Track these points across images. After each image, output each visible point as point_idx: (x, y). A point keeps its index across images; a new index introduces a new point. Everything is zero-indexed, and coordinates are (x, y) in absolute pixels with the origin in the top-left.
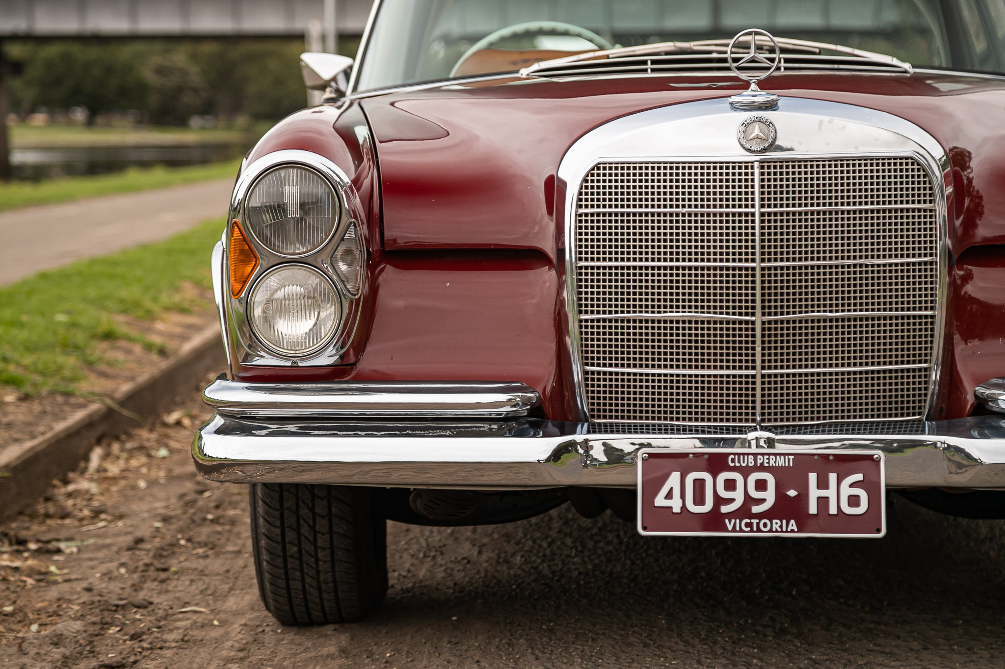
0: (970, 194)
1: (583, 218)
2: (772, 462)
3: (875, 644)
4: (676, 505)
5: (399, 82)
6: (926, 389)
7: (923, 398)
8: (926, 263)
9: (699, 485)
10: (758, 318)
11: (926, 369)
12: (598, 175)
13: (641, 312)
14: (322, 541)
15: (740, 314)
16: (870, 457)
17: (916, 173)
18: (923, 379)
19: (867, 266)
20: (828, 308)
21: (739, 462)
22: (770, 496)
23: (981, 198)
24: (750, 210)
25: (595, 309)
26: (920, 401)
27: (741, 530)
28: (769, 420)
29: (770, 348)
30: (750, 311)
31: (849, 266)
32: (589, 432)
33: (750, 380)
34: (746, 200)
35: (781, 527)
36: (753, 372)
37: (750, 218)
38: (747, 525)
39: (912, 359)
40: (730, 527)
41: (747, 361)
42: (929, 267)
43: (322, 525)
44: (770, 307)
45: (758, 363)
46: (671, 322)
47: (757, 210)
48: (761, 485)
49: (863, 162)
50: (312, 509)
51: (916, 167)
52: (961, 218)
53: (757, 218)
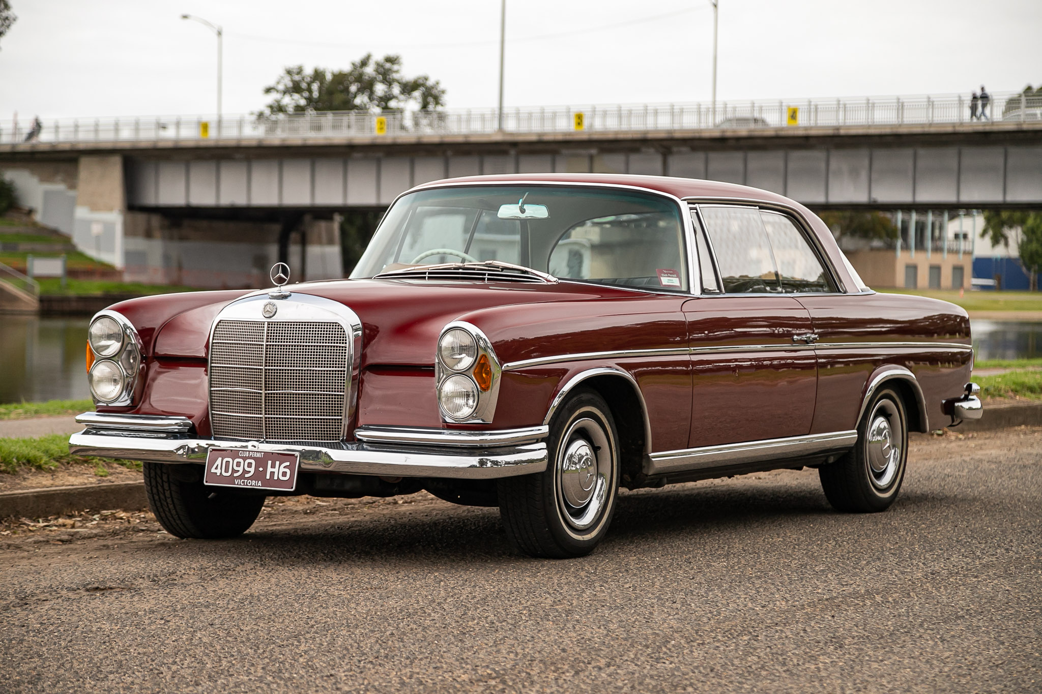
1: (214, 344)
2: (255, 455)
4: (218, 472)
6: (341, 428)
7: (340, 432)
8: (341, 371)
9: (227, 463)
10: (263, 392)
11: (341, 419)
12: (221, 325)
14: (168, 494)
15: (258, 389)
16: (294, 455)
17: (340, 330)
18: (339, 424)
20: (295, 389)
21: (243, 454)
22: (252, 470)
24: (263, 343)
25: (216, 385)
26: (338, 434)
28: (270, 438)
29: (269, 405)
30: (261, 388)
31: (305, 370)
33: (262, 419)
34: (262, 338)
35: (255, 484)
36: (262, 416)
37: (262, 347)
38: (243, 482)
39: (334, 414)
40: (236, 483)
41: (260, 411)
42: (343, 373)
43: (166, 486)
44: (269, 387)
45: (263, 412)
46: (239, 392)
48: (250, 465)
50: (162, 478)
51: (339, 327)
53: (264, 347)
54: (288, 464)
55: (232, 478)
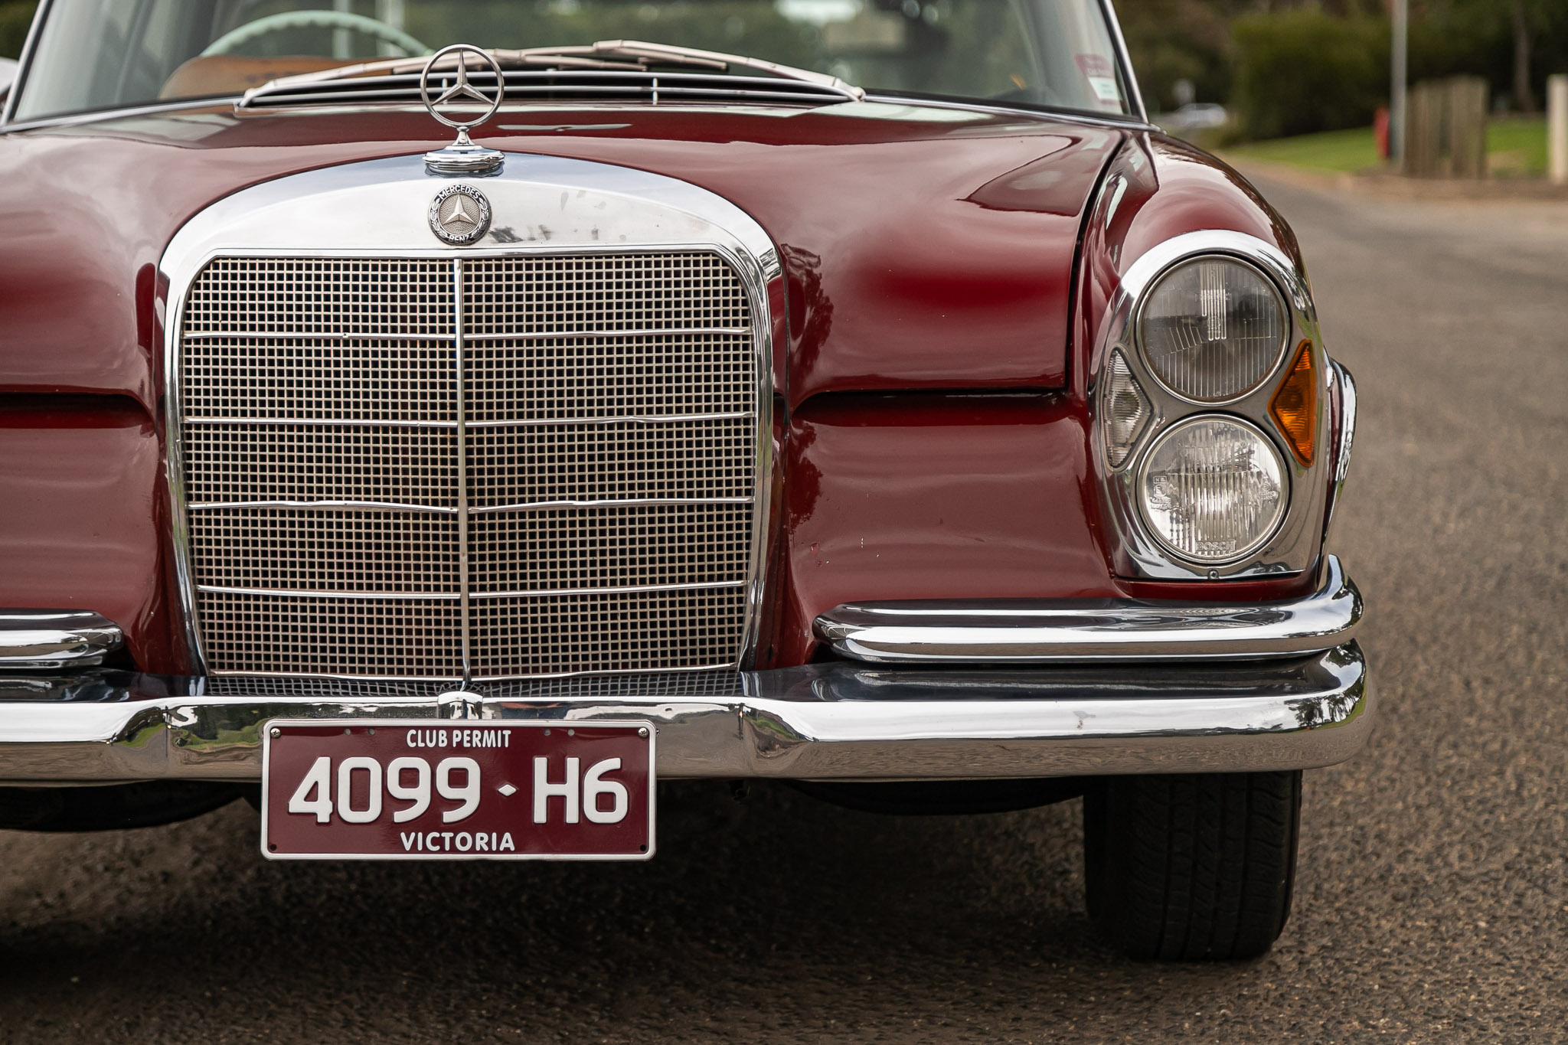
0: (813, 303)
1: (193, 346)
2: (476, 741)
4: (322, 810)
6: (741, 620)
7: (736, 634)
8: (737, 421)
9: (360, 777)
10: (462, 510)
11: (740, 590)
12: (216, 277)
13: (282, 498)
15: (435, 503)
16: (634, 731)
17: (721, 278)
18: (735, 605)
19: (640, 426)
20: (577, 494)
21: (423, 740)
22: (471, 795)
23: (829, 308)
24: (448, 336)
25: (212, 492)
26: (731, 640)
27: (425, 850)
28: (485, 672)
29: (482, 557)
30: (449, 497)
31: (611, 426)
32: (207, 693)
33: (452, 608)
34: (443, 319)
35: (489, 844)
36: (456, 596)
37: (448, 349)
38: (435, 841)
39: (716, 572)
40: (408, 846)
41: (447, 578)
42: (742, 427)
44: (481, 492)
45: (464, 582)
46: (330, 514)
47: (457, 336)
48: (458, 778)
49: (633, 259)
51: (721, 268)
52: (800, 338)
53: (458, 349)
54: (614, 763)
55: (387, 830)
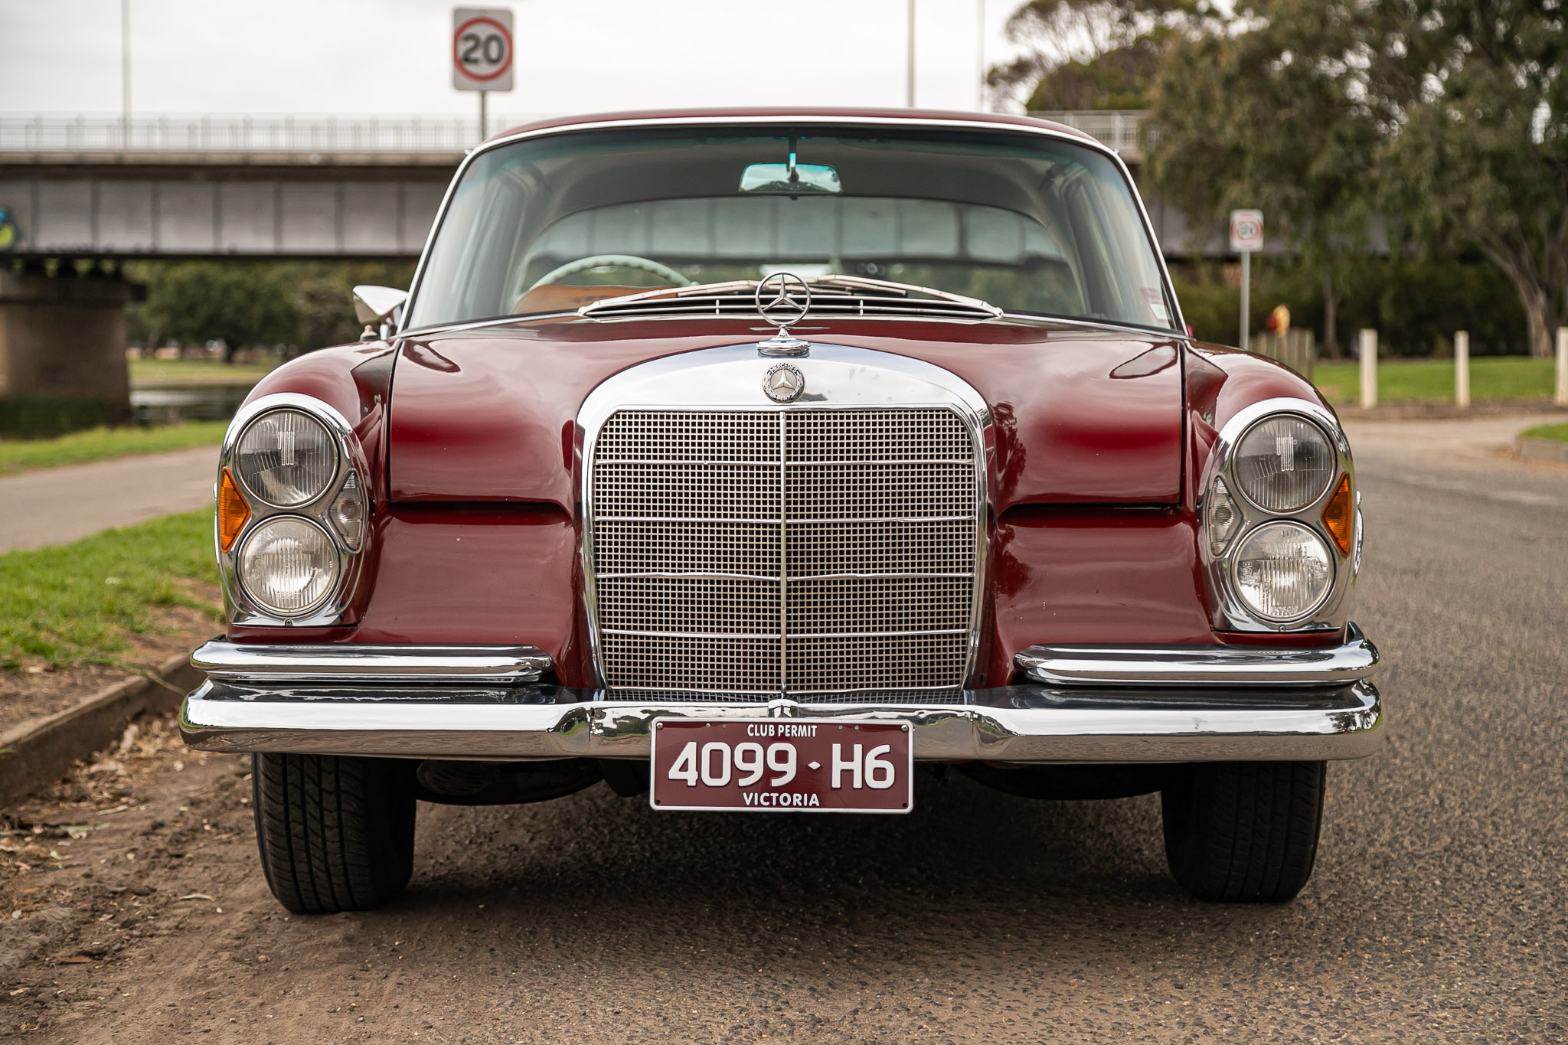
0: (1013, 447)
1: (601, 470)
2: (794, 732)
3: (926, 933)
4: (691, 777)
5: (452, 320)
6: (964, 656)
7: (961, 665)
8: (964, 522)
9: (716, 756)
10: (783, 579)
11: (964, 635)
12: (618, 423)
13: (661, 571)
14: (330, 819)
15: (765, 574)
16: (898, 727)
17: (954, 426)
18: (961, 646)
19: (900, 524)
20: (858, 569)
21: (759, 732)
22: (790, 769)
23: (1024, 451)
24: (775, 463)
25: (613, 567)
26: (957, 669)
27: (760, 805)
28: (796, 688)
29: (795, 611)
30: (775, 570)
31: (881, 524)
32: (606, 699)
33: (775, 644)
34: (772, 452)
35: (802, 801)
36: (778, 636)
37: (775, 472)
38: (766, 799)
39: (948, 623)
40: (748, 802)
41: (771, 624)
42: (967, 526)
43: (329, 801)
44: (796, 567)
45: (783, 627)
46: (693, 582)
47: (782, 463)
48: (782, 757)
49: (897, 413)
50: (318, 784)
51: (954, 419)
52: (1003, 472)
53: (782, 472)
54: (886, 748)
55: (733, 793)
